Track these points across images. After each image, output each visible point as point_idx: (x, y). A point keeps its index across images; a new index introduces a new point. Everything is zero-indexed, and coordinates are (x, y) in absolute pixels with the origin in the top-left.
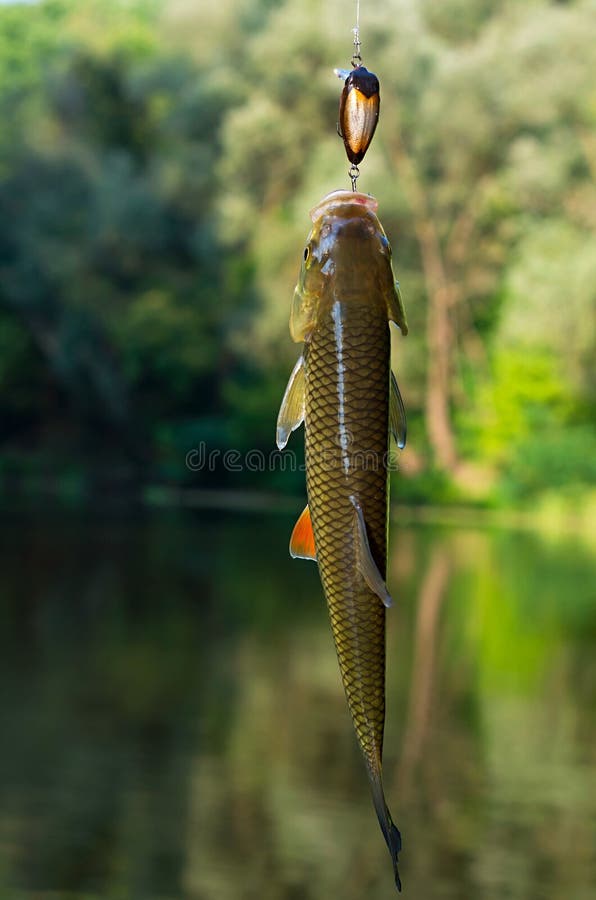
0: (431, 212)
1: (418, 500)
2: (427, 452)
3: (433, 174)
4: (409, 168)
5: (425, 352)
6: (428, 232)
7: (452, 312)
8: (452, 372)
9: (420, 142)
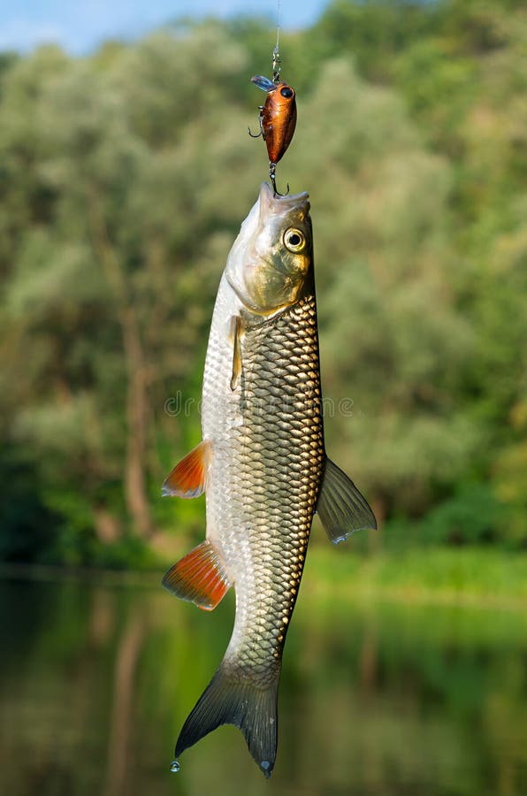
0: (132, 299)
1: (117, 566)
2: (125, 517)
3: (135, 262)
4: (113, 259)
5: (125, 427)
6: (129, 318)
7: (149, 390)
8: (148, 446)
9: (124, 235)
